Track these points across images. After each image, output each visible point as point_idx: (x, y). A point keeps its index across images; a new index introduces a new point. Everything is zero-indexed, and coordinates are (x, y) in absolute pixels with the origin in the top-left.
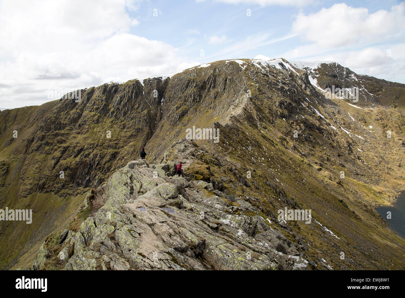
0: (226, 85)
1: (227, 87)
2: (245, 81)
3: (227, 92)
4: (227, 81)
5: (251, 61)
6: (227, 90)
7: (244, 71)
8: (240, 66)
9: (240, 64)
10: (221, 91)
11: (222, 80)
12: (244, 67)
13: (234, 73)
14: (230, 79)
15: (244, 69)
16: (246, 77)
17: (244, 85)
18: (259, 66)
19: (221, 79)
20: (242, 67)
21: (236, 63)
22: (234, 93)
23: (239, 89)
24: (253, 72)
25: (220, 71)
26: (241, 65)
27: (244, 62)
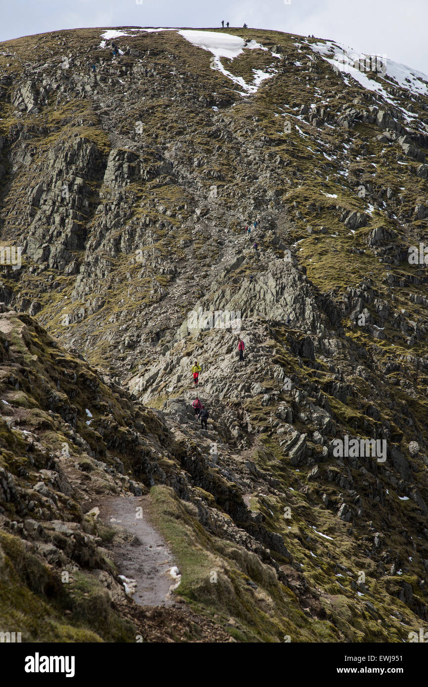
0: (93, 206)
1: (102, 218)
2: (264, 178)
3: (103, 263)
4: (109, 174)
5: (306, 48)
6: (107, 245)
7: (260, 107)
8: (221, 67)
9: (218, 53)
10: (45, 258)
11: (60, 165)
12: (258, 81)
13: (172, 116)
14: (133, 157)
15: (253, 90)
16: (270, 142)
17: (259, 203)
18: (372, 86)
19: (54, 163)
20: (240, 81)
21: (188, 44)
22: (167, 266)
23: (214, 231)
24: (331, 118)
25: (43, 99)
26: (224, 60)
27: (254, 45)
